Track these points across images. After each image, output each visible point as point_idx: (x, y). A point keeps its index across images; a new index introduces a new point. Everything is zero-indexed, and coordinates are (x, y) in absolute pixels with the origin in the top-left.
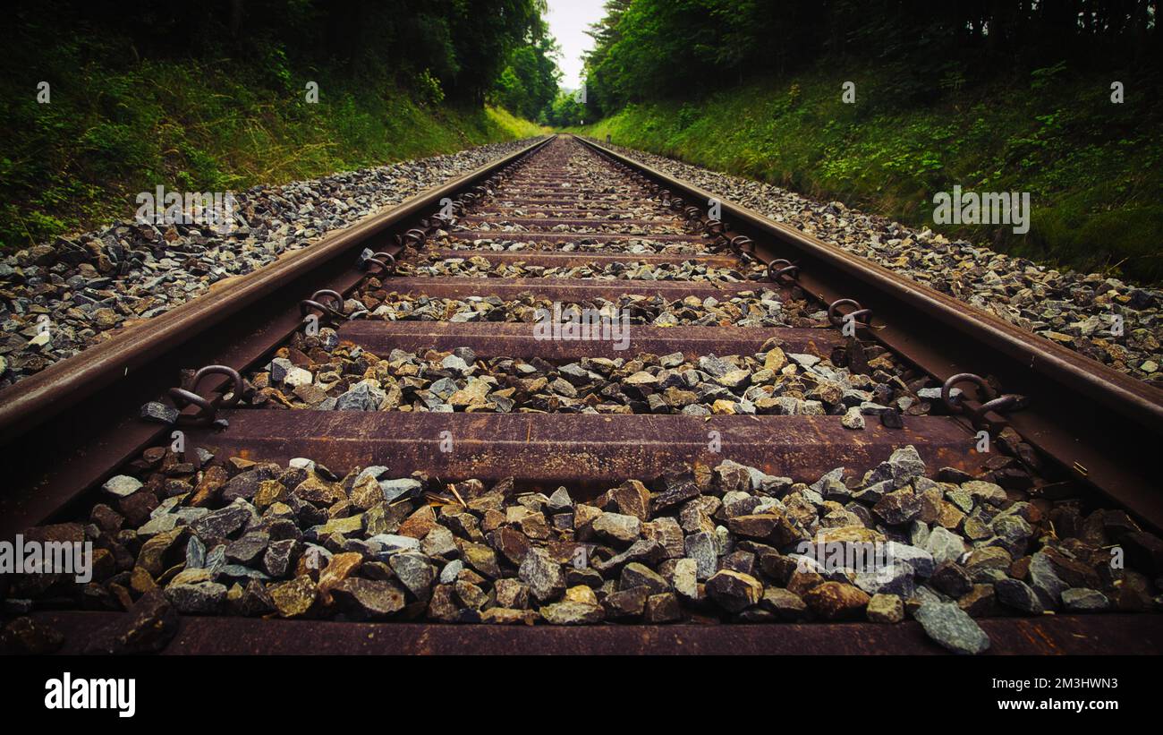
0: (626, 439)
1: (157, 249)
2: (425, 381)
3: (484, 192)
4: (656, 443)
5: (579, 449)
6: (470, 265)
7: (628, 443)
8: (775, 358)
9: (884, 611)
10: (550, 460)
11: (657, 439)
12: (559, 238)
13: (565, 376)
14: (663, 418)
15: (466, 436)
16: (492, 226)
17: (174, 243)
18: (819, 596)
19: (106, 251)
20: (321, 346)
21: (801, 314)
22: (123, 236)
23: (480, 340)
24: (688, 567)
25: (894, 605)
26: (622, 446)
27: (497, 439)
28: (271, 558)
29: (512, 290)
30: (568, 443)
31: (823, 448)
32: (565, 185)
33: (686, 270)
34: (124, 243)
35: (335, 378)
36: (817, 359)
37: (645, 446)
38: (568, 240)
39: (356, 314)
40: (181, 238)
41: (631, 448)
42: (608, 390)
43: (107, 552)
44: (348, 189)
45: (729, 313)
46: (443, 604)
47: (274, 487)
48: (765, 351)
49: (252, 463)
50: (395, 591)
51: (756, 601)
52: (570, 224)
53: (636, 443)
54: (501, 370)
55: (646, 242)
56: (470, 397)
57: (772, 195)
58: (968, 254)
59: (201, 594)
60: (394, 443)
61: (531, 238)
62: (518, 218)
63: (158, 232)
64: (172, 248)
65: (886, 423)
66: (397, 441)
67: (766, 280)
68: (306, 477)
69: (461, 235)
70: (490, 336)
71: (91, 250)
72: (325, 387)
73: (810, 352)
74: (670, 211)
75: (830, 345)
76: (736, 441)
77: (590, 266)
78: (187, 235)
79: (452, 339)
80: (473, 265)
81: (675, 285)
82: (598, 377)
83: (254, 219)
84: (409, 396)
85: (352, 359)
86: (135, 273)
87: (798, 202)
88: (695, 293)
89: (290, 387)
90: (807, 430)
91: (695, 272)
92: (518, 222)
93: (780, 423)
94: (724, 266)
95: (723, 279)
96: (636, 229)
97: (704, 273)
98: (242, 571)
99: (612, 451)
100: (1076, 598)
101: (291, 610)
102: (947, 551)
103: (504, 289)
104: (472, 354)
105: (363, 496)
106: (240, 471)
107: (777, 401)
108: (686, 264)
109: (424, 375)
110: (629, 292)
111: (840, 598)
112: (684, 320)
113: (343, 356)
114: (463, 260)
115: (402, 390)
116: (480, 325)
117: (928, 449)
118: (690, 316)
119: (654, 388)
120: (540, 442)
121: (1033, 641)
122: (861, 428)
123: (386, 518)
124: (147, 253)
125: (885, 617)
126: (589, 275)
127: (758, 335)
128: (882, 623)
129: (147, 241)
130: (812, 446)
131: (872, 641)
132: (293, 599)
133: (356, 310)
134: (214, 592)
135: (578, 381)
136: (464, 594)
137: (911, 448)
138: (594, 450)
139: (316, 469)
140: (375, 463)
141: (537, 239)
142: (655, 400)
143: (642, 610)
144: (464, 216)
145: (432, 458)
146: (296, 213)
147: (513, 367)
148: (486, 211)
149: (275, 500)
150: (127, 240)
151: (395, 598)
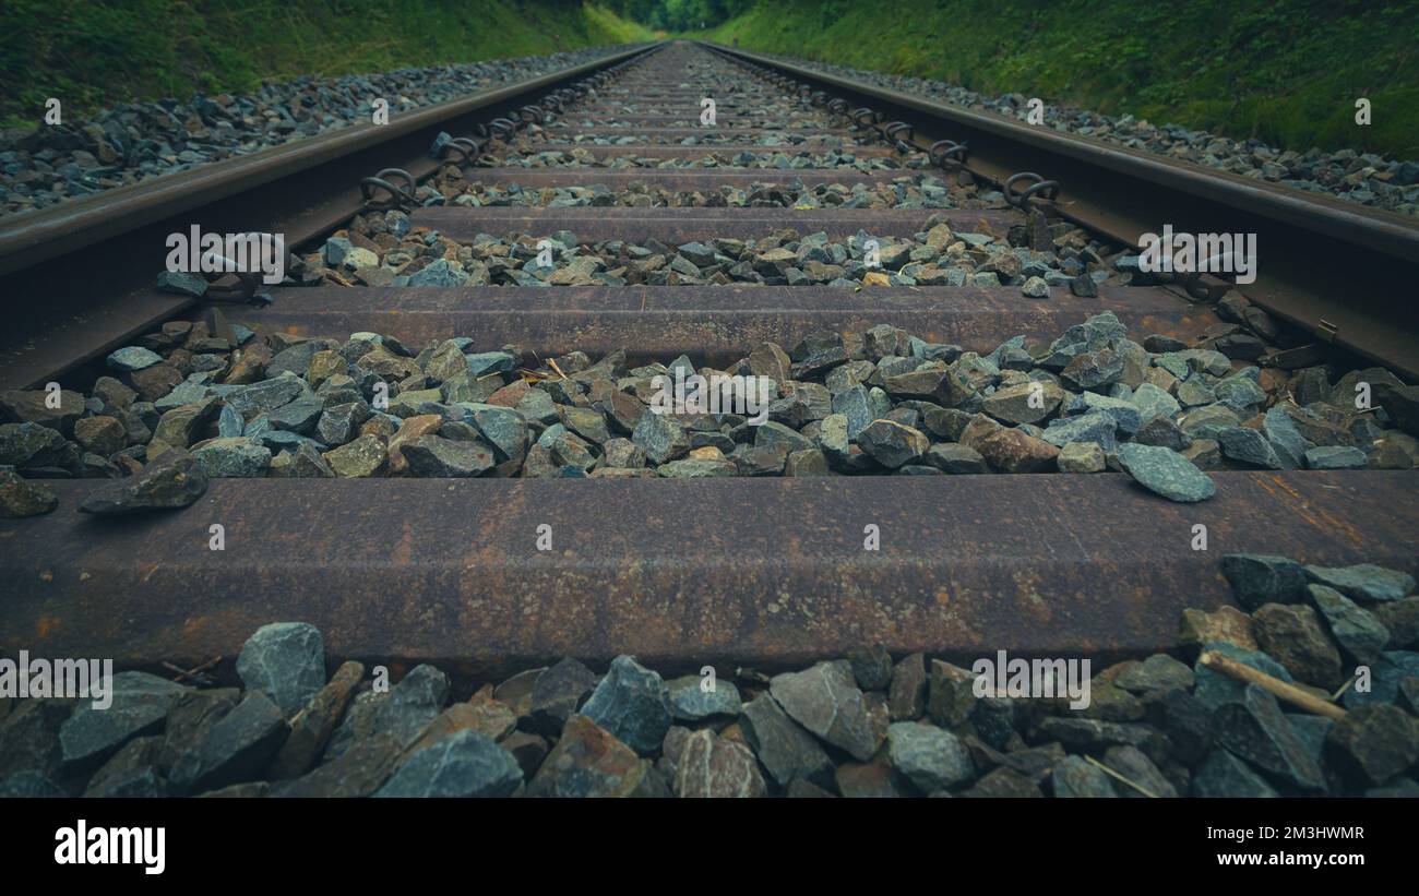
0: (759, 308)
1: (176, 139)
2: (517, 261)
3: (585, 91)
4: (796, 311)
5: (703, 319)
6: (569, 158)
7: (763, 311)
8: (940, 235)
9: (1080, 459)
10: (669, 330)
11: (797, 307)
12: (676, 133)
13: (686, 255)
14: (804, 289)
15: (568, 307)
16: (595, 123)
17: (198, 135)
18: (998, 444)
19: (108, 138)
20: (389, 232)
21: (970, 196)
22: (130, 123)
23: (583, 223)
24: (836, 421)
25: (1092, 453)
26: (755, 315)
27: (605, 309)
28: (328, 424)
29: (621, 180)
30: (691, 312)
31: (999, 317)
32: (683, 86)
33: (830, 160)
34: (132, 129)
35: (406, 260)
36: (990, 239)
37: (783, 315)
38: (688, 135)
39: (431, 200)
40: (209, 129)
41: (766, 317)
42: (738, 269)
43: (114, 420)
44: (419, 86)
45: (882, 197)
46: (540, 463)
47: (332, 358)
48: (926, 230)
49: (302, 339)
50: (482, 450)
51: (920, 453)
52: (690, 120)
53: (772, 311)
54: (610, 252)
55: (782, 135)
56: (573, 275)
57: (934, 90)
58: (1180, 139)
59: (237, 455)
60: (480, 315)
61: (643, 133)
62: (626, 115)
63: (176, 120)
64: (195, 140)
65: (1077, 291)
66: (484, 312)
67: (926, 168)
68: (372, 349)
69: (558, 131)
70: (595, 218)
71: (87, 135)
72: (394, 270)
73: (982, 231)
74: (810, 107)
75: (1004, 224)
76: (892, 308)
77: (715, 157)
78: (214, 126)
79: (549, 224)
80: (573, 158)
81: (816, 173)
82: (725, 258)
83: (301, 112)
84: (498, 276)
85: (428, 244)
86: (148, 165)
87: (967, 97)
88: (841, 181)
89: (351, 269)
90: (979, 299)
91: (841, 161)
92: (628, 120)
93: (945, 293)
94: (876, 157)
95: (874, 168)
96: (768, 123)
97: (852, 161)
98: (290, 437)
99: (744, 320)
100: (1324, 455)
101: (352, 473)
102: (1157, 408)
103: (612, 178)
104: (574, 238)
105: (442, 366)
106: (289, 346)
107: (941, 273)
108: (830, 153)
109: (516, 255)
110: (762, 180)
111: (1024, 446)
112: (827, 204)
113: (415, 241)
114: (560, 154)
115: (490, 270)
116: (584, 209)
117: (1130, 317)
118: (834, 200)
119: (792, 262)
120: (657, 312)
121: (1272, 491)
122: (1045, 297)
123: (471, 387)
124: (162, 144)
125: (1081, 465)
126: (715, 165)
127: (917, 216)
128: (1077, 472)
129: (161, 129)
130: (985, 313)
131: (1066, 488)
132: (353, 461)
133: (430, 196)
134: (254, 454)
135: (703, 262)
136: (565, 452)
137: (1109, 313)
138: (722, 320)
139: (384, 343)
140: (457, 334)
141: (651, 135)
142: (793, 274)
143: (782, 466)
144: (561, 113)
145: (527, 330)
146: (354, 110)
147: (623, 249)
148: (589, 109)
149: (333, 372)
150: (136, 127)
151: (481, 456)
